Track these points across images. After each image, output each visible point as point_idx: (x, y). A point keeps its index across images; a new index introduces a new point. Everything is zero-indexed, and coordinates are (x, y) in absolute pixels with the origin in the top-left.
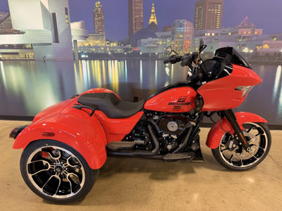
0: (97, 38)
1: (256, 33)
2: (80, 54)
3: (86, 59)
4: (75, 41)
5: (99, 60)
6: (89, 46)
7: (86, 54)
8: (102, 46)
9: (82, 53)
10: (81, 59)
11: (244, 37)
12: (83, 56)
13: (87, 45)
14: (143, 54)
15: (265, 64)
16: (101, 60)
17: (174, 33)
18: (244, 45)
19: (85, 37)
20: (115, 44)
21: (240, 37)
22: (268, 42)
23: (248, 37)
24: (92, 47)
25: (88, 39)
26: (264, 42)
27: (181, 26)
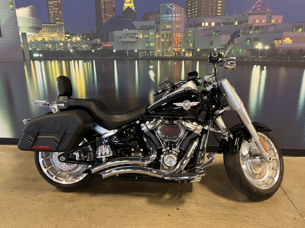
0: (53, 29)
1: (273, 21)
2: (31, 53)
3: (40, 59)
4: (24, 34)
5: (58, 60)
6: (44, 42)
7: (39, 52)
8: (61, 41)
9: (34, 51)
10: (34, 59)
11: (257, 28)
12: (36, 55)
13: (39, 39)
14: (117, 51)
15: (287, 65)
16: (60, 60)
17: (158, 23)
18: (257, 39)
19: (37, 29)
20: (78, 39)
21: (250, 28)
22: (291, 34)
23: (263, 27)
24: (46, 43)
25: (41, 32)
26: (285, 33)
27: (168, 13)
